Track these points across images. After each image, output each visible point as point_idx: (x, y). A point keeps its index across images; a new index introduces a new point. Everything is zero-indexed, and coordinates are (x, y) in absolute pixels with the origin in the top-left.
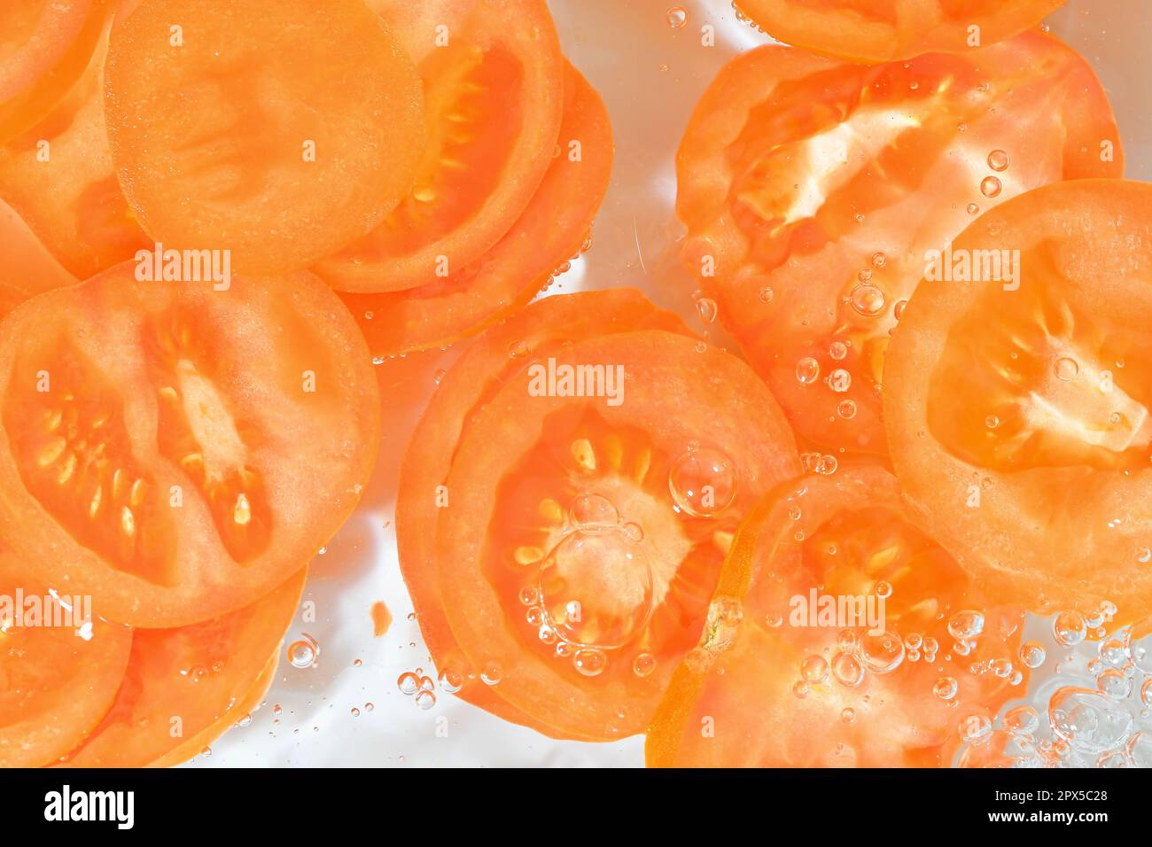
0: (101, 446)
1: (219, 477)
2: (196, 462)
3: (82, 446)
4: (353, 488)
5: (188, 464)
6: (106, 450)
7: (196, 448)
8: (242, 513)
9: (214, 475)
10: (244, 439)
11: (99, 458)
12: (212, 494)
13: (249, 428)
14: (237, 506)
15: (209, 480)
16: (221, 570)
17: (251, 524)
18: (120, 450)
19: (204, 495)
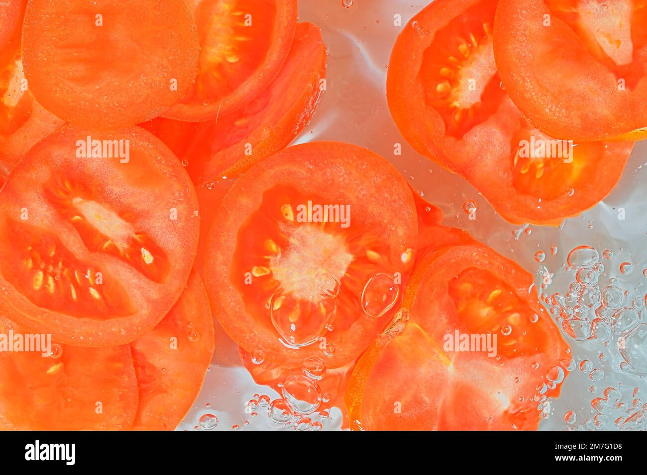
0: (60, 264)
1: (126, 246)
2: (110, 245)
3: (51, 268)
4: (193, 214)
5: (107, 248)
6: (63, 264)
7: (106, 239)
8: (148, 257)
9: (122, 246)
10: (127, 220)
11: (63, 270)
12: (128, 256)
13: (126, 213)
14: (143, 256)
15: (122, 251)
16: (154, 292)
17: (155, 260)
18: (70, 261)
19: (123, 259)
